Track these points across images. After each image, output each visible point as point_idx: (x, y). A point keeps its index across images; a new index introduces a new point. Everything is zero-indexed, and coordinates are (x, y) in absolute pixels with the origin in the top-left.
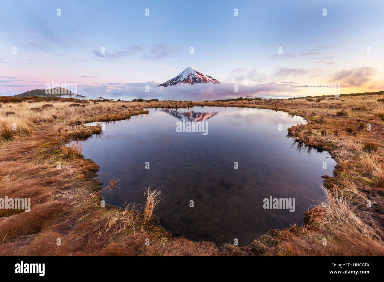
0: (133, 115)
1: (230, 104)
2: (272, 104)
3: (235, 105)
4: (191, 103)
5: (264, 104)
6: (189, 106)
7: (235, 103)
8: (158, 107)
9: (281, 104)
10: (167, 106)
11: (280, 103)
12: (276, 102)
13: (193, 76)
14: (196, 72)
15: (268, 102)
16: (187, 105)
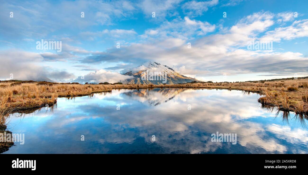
0: (95, 93)
1: (187, 85)
2: (223, 85)
3: (191, 86)
4: (151, 86)
5: (216, 85)
6: (149, 87)
7: (191, 85)
8: (121, 88)
9: (231, 85)
10: (130, 87)
11: (229, 84)
12: (226, 84)
13: (152, 65)
14: (155, 63)
15: (219, 84)
16: (148, 87)
